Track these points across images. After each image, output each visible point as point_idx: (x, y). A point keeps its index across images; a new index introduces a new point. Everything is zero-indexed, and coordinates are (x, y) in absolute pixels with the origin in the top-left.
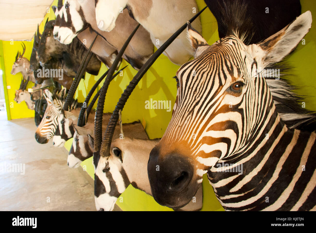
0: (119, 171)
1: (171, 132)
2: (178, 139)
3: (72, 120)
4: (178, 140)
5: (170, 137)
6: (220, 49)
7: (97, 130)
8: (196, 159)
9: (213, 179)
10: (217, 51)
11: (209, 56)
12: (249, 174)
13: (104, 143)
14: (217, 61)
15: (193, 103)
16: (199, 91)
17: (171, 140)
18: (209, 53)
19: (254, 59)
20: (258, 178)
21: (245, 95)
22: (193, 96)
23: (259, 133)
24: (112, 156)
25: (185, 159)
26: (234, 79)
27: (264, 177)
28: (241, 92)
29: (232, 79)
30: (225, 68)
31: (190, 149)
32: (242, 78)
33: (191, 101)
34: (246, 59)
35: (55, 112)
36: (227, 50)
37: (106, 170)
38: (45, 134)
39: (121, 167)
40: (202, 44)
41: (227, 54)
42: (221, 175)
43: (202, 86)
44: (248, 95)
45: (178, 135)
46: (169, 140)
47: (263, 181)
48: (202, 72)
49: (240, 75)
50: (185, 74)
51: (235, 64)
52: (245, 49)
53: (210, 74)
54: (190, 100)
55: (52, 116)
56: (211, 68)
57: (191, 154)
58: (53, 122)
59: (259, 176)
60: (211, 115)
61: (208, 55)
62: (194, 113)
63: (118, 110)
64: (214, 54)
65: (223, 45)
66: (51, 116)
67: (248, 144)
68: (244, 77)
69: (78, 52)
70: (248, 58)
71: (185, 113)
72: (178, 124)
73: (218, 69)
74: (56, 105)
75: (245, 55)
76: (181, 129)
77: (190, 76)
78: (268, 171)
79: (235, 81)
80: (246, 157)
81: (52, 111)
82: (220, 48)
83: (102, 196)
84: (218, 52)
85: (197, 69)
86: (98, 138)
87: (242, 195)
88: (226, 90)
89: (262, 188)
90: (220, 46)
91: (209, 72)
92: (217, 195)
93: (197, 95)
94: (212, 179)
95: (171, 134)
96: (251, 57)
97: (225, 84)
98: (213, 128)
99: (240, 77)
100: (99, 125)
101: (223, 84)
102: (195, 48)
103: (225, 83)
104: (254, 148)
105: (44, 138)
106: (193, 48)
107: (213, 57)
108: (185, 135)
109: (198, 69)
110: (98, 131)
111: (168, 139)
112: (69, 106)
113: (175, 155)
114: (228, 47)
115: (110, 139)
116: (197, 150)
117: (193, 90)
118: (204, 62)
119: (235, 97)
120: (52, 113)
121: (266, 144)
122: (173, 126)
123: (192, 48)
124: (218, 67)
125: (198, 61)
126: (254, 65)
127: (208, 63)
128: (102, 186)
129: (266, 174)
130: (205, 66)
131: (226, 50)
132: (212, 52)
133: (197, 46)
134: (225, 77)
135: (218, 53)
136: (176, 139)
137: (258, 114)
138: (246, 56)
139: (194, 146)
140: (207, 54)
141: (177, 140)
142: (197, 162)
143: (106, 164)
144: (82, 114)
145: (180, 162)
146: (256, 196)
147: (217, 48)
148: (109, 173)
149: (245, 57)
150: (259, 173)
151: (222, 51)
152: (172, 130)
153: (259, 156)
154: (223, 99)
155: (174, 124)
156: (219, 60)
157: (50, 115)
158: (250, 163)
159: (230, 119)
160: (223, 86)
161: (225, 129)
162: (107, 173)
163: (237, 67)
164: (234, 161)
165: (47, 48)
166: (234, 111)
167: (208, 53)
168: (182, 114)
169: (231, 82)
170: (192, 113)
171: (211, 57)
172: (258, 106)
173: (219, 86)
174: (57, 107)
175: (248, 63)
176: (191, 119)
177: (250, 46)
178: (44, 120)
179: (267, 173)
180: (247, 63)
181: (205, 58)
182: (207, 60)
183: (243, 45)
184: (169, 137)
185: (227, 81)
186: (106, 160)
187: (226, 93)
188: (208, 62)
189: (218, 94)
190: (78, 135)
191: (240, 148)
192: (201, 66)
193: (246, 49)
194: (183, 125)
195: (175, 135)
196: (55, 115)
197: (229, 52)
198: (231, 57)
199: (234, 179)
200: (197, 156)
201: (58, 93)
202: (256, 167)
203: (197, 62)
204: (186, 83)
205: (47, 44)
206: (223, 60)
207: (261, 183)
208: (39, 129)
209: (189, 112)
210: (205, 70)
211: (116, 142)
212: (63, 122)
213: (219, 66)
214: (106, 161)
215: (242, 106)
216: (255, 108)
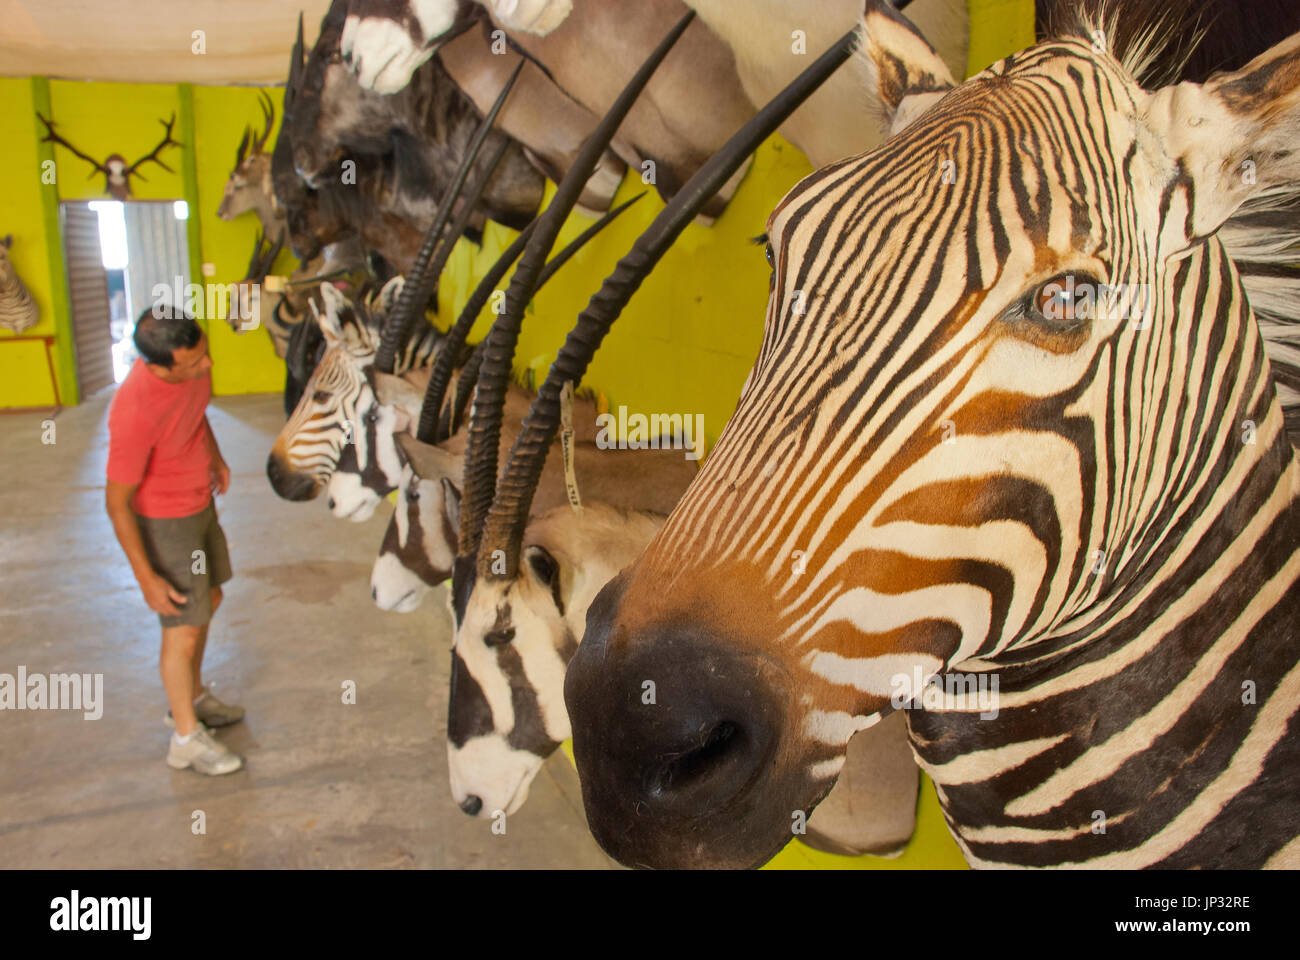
0: (555, 645)
1: (690, 511)
2: (713, 554)
3: (406, 412)
4: (714, 560)
5: (677, 537)
6: (999, 104)
7: (477, 465)
8: (805, 660)
9: (928, 742)
10: (978, 111)
11: (937, 137)
12: (1109, 742)
13: (493, 521)
14: (970, 163)
15: (817, 373)
16: (860, 310)
17: (678, 556)
18: (939, 121)
19: (1180, 163)
20: (1154, 766)
21: (1108, 348)
22: (826, 335)
23: (1179, 542)
24: (528, 581)
25: (738, 658)
26: (1046, 257)
27: (1185, 766)
28: (1086, 332)
29: (1037, 260)
30: (1007, 200)
31: (773, 609)
32: (1095, 255)
33: (810, 363)
34: (1138, 159)
35: (350, 376)
36: (1033, 111)
37: (500, 638)
38: (308, 462)
39: (564, 629)
40: (926, 84)
41: (1028, 129)
42: (969, 728)
43: (879, 288)
44: (1129, 349)
45: (720, 533)
46: (668, 554)
47: (1175, 785)
48: (889, 215)
49: (1084, 241)
50: (803, 222)
51: (1063, 181)
52: (1135, 109)
53: (924, 228)
54: (808, 354)
55: (336, 392)
56: (933, 198)
57: (778, 635)
58: (338, 417)
59: (1158, 755)
60: (910, 441)
61: (931, 129)
62: (817, 424)
63: (558, 383)
64: (963, 130)
65: (1015, 81)
66: (331, 392)
67: (1117, 595)
68: (1106, 254)
69: (451, 129)
70: (1147, 154)
71: (772, 420)
72: (726, 476)
73: (969, 202)
74: (356, 349)
75: (1132, 136)
76: (738, 500)
77: (825, 235)
78: (1210, 737)
79: (1054, 269)
80: (1101, 656)
81: (336, 371)
82: (1000, 98)
83: (476, 745)
84: (986, 119)
85: (864, 199)
86: (476, 498)
87: (1067, 834)
88: (1002, 315)
89: (1169, 818)
90: (998, 90)
91: (920, 219)
92: (950, 819)
93: (844, 333)
94: (923, 743)
95: (685, 522)
96: (1164, 153)
97: (999, 284)
98: (914, 508)
99: (1081, 250)
100: (486, 444)
101: (987, 284)
102: (888, 104)
103: (998, 276)
104: (1146, 618)
105: (301, 478)
106: (883, 103)
107: (952, 142)
108: (754, 533)
109: (871, 199)
110: (478, 469)
111: (666, 548)
112: (397, 356)
113: (689, 634)
114: (1040, 94)
115: (519, 507)
116: (815, 619)
117: (831, 308)
118: (906, 168)
119: (1049, 354)
120: (336, 377)
121: (1210, 599)
122: (707, 482)
123: (877, 102)
124: (971, 193)
125: (880, 160)
126: (1179, 198)
127: (925, 170)
128: (478, 702)
129: (1195, 752)
130: (910, 184)
131: (1027, 110)
132: (952, 119)
133: (901, 92)
134: (1002, 248)
135: (982, 121)
136: (703, 555)
137: (1180, 447)
138: (1138, 146)
139: (798, 596)
140: (928, 126)
141: (708, 556)
142: (811, 679)
143: (498, 610)
144: (436, 389)
145: (713, 670)
146: (1135, 850)
147: (981, 95)
148: (510, 653)
149: (1132, 151)
150: (1161, 744)
151: (1007, 112)
152: (694, 505)
153: (1168, 660)
154: (980, 360)
155: (712, 475)
156: (982, 159)
157: (326, 388)
158: (1120, 689)
159: (1009, 466)
160: (983, 294)
161: (979, 520)
162: (500, 650)
163: (1071, 198)
164: (1037, 669)
165: (327, 110)
166: (1037, 429)
167: (935, 123)
168: (757, 425)
169: (1028, 276)
170: (806, 421)
171: (946, 142)
172: (1185, 409)
173: (965, 291)
174: (357, 357)
175: (1147, 184)
176: (798, 455)
177: (1166, 92)
178: (308, 407)
179: (1204, 745)
180: (1139, 182)
181: (914, 145)
182: (923, 155)
183: (1126, 89)
184: (672, 536)
185: (1006, 267)
186: (498, 594)
187: (998, 331)
188: (923, 165)
189: (953, 333)
190: (416, 478)
191: (1067, 611)
192: (889, 185)
193: (1142, 109)
194: (751, 484)
195: (706, 531)
196: (350, 389)
197: (1045, 119)
198: (1052, 143)
199: (1030, 755)
200: (808, 646)
201: (372, 300)
202: (1145, 711)
203: (874, 163)
204: (801, 269)
205: (328, 95)
206: (1005, 158)
207: (1165, 792)
208: (283, 442)
209: (791, 417)
210: (906, 204)
211: (550, 521)
212: (371, 420)
213: (979, 186)
214: (501, 599)
215: (1090, 404)
216: (1165, 417)
